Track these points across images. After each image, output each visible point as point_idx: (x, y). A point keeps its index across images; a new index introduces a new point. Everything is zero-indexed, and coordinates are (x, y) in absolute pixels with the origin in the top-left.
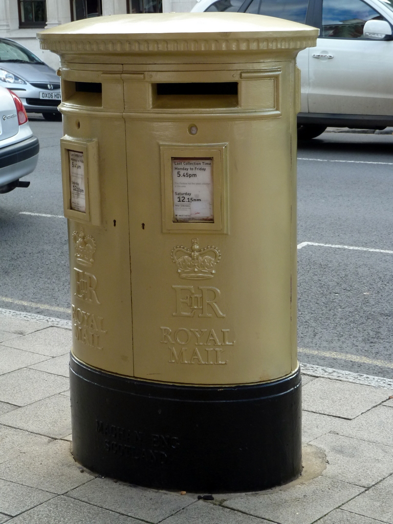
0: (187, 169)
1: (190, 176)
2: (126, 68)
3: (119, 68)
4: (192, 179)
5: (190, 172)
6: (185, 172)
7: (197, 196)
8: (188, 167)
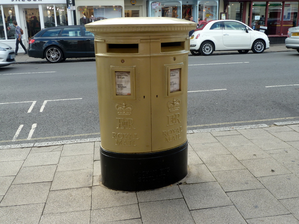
0: (173, 73)
1: (174, 76)
2: (151, 37)
3: (148, 38)
4: (174, 77)
5: (174, 74)
6: (172, 74)
7: (175, 82)
8: (173, 72)
